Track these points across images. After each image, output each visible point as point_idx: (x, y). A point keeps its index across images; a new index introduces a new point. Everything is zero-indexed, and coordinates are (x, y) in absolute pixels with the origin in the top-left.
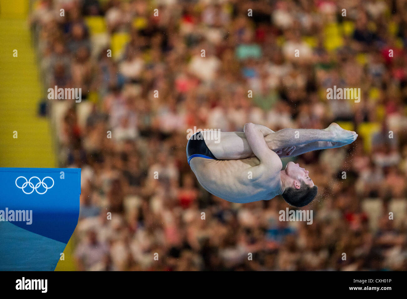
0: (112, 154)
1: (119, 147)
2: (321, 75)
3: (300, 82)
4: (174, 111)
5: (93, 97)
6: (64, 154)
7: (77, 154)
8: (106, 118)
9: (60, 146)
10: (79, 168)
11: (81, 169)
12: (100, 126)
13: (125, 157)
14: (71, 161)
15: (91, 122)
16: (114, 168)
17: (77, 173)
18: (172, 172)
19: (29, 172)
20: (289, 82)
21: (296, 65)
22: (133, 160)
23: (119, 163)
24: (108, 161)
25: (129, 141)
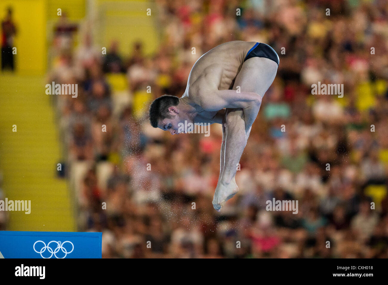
0: (134, 217)
1: (141, 210)
2: (353, 136)
3: (331, 142)
4: (199, 173)
5: (114, 158)
6: (83, 218)
7: (97, 217)
8: (128, 179)
9: (80, 209)
10: (99, 232)
11: (102, 233)
12: (120, 188)
13: (147, 220)
14: (90, 224)
15: (112, 184)
16: (135, 232)
17: (98, 237)
18: (196, 237)
19: (48, 236)
20: (319, 143)
21: (326, 125)
22: (156, 224)
23: (141, 227)
24: (130, 225)
25: (151, 204)
